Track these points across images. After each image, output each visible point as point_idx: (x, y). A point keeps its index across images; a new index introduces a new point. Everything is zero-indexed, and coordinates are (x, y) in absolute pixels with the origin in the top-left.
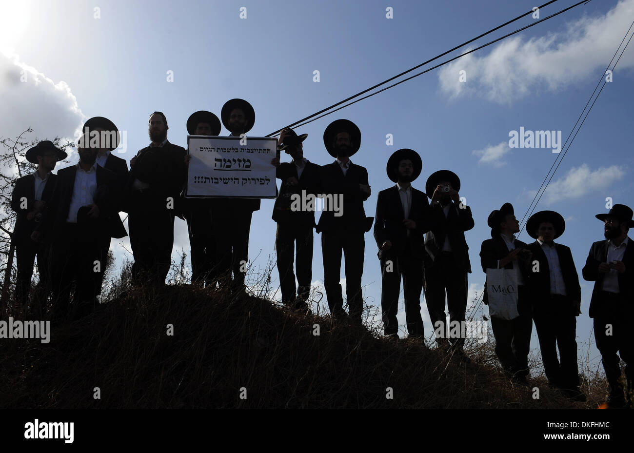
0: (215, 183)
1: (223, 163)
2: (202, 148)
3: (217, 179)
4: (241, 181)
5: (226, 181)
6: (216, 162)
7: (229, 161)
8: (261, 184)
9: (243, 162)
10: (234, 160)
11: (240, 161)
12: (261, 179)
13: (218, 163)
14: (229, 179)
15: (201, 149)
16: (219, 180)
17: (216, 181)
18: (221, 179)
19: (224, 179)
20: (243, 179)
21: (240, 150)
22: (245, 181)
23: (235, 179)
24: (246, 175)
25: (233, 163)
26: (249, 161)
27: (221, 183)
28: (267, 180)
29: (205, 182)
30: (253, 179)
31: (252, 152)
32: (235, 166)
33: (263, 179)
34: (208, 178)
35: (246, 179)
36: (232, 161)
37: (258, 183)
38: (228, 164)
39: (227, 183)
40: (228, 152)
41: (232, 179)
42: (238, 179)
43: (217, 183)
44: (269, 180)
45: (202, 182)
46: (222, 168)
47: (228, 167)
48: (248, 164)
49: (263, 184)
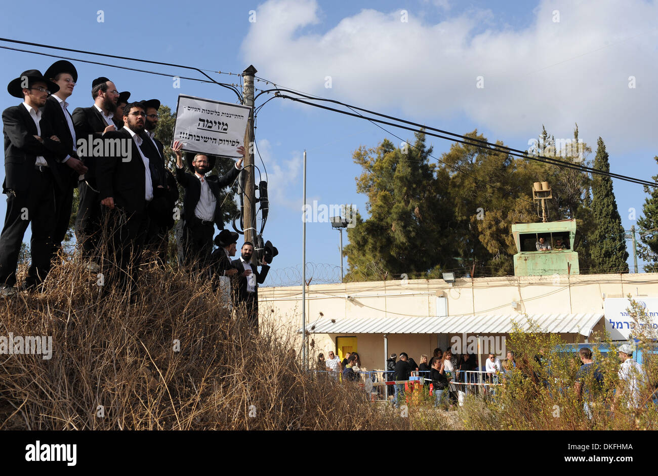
0: (197, 140)
1: (206, 123)
2: (190, 107)
3: (199, 137)
4: (218, 140)
5: (206, 139)
6: (200, 122)
7: (211, 122)
8: (232, 145)
9: (222, 125)
10: (215, 123)
11: (219, 123)
12: (233, 142)
13: (202, 123)
14: (209, 138)
15: (189, 109)
16: (201, 138)
17: (198, 138)
18: (202, 137)
19: (205, 138)
20: (220, 140)
21: (221, 114)
22: (221, 142)
23: (214, 139)
24: (222, 136)
25: (214, 124)
26: (226, 125)
27: (202, 140)
28: (237, 142)
29: (189, 138)
30: (227, 141)
31: (230, 117)
32: (215, 128)
33: (235, 142)
34: (192, 135)
35: (222, 140)
36: (213, 123)
37: (230, 144)
38: (210, 124)
39: (206, 142)
40: (211, 114)
41: (211, 139)
42: (216, 139)
43: (199, 140)
44: (238, 143)
45: (186, 138)
46: (204, 128)
47: (209, 127)
48: (225, 127)
49: (234, 145)
